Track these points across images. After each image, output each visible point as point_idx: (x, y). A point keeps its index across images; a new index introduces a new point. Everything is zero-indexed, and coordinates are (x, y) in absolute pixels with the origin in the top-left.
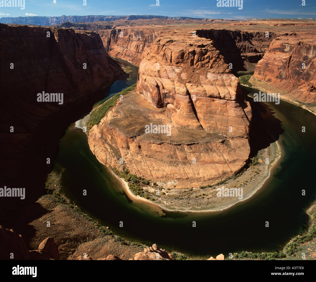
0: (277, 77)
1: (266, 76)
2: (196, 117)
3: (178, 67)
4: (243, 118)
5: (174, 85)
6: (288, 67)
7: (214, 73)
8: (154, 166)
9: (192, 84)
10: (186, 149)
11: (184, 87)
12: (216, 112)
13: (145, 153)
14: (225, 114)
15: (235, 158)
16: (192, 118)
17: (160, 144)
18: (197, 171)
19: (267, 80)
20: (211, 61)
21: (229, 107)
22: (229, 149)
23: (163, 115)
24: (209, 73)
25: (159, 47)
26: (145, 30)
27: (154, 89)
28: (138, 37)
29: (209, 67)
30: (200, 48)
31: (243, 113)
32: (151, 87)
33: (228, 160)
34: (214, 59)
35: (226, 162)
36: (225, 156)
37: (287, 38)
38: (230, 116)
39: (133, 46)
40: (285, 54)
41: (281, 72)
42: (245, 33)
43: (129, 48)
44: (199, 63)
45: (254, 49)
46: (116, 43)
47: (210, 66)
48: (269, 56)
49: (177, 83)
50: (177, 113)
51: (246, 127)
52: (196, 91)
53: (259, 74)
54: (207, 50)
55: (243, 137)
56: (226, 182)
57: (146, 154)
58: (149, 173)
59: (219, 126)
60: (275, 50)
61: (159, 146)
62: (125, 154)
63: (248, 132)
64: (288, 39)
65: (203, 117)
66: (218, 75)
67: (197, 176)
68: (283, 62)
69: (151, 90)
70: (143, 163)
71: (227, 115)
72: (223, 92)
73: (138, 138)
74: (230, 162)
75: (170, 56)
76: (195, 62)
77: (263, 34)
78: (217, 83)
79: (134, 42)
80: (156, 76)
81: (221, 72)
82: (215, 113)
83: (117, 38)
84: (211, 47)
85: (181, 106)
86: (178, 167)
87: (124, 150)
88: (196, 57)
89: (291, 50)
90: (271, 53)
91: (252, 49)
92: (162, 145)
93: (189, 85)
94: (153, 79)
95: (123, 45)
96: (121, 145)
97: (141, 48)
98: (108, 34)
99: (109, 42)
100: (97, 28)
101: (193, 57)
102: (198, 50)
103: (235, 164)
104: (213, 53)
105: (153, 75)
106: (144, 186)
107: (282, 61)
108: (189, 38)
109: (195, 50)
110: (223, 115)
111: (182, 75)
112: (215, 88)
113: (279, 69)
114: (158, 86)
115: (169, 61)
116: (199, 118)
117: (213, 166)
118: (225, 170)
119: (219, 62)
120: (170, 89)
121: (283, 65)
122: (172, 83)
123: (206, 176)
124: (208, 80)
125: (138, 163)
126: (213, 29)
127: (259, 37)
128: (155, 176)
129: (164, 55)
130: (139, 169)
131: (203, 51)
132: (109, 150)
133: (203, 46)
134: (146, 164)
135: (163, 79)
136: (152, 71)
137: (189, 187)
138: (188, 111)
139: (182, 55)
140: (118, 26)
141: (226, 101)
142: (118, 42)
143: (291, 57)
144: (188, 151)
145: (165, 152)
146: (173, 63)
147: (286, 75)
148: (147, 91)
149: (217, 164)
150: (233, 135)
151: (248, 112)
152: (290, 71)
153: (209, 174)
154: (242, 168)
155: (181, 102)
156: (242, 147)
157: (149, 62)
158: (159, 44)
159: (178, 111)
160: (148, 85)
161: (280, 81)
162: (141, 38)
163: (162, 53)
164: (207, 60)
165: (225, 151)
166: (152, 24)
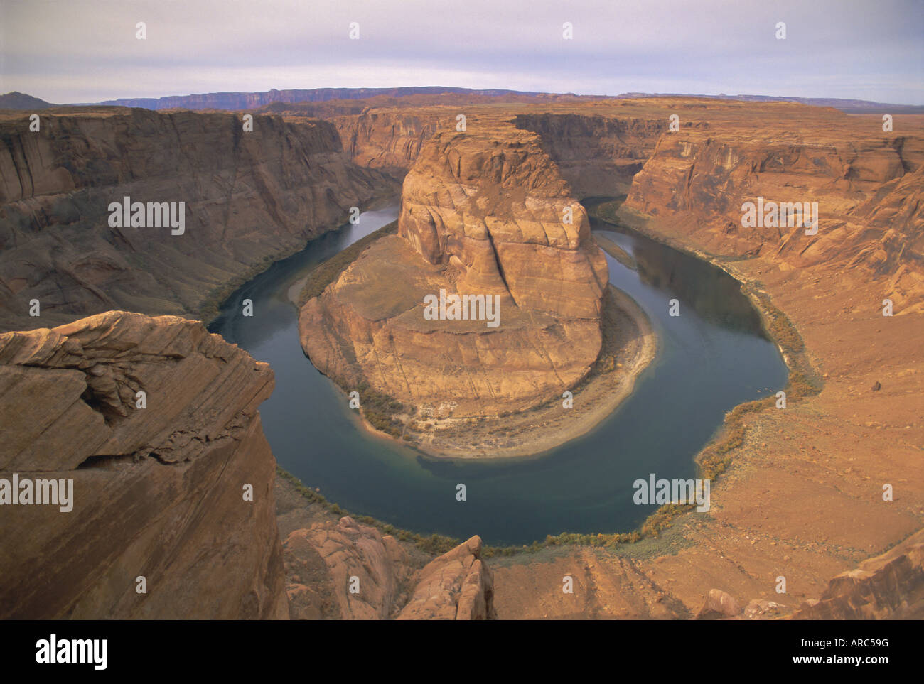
0: (668, 206)
1: (648, 203)
2: (502, 282)
3: (472, 185)
4: (590, 282)
5: (462, 220)
6: (689, 185)
7: (537, 197)
8: (415, 374)
9: (495, 219)
10: (478, 342)
11: (482, 225)
12: (540, 271)
13: (400, 350)
14: (556, 275)
15: (572, 359)
16: (495, 284)
17: (430, 333)
18: (497, 385)
19: (650, 211)
20: (534, 175)
21: (564, 263)
22: (560, 343)
23: (442, 278)
24: (530, 198)
25: (438, 148)
26: (422, 116)
27: (425, 228)
28: (409, 130)
29: (530, 187)
30: (514, 150)
31: (590, 274)
32: (421, 224)
33: (557, 363)
34: (538, 170)
35: (553, 367)
36: (551, 355)
37: (687, 132)
38: (566, 280)
39: (400, 145)
40: (682, 162)
41: (674, 196)
42: (612, 122)
43: (392, 150)
44: (511, 177)
45: (628, 151)
46: (368, 141)
47: (531, 183)
48: (654, 165)
49: (468, 216)
50: (467, 275)
51: (595, 301)
52: (504, 233)
53: (637, 199)
54: (527, 152)
55: (588, 320)
56: (551, 405)
57: (403, 352)
58: (405, 388)
59: (545, 299)
60: (664, 154)
61: (427, 336)
62: (364, 352)
63: (599, 310)
64: (688, 134)
65: (515, 282)
66: (547, 201)
67: (496, 394)
68: (678, 177)
69: (421, 231)
70: (395, 370)
71: (560, 277)
72: (553, 233)
73: (390, 321)
74: (561, 367)
75: (457, 164)
76: (503, 176)
77: (646, 123)
78: (543, 216)
79: (401, 139)
80: (430, 204)
81: (551, 195)
82: (538, 274)
83: (370, 131)
84: (534, 147)
85: (473, 260)
86: (459, 377)
87: (363, 346)
88: (506, 167)
89: (693, 154)
90: (657, 159)
91: (624, 151)
92: (433, 335)
93: (490, 221)
94: (425, 209)
95: (381, 145)
96: (357, 336)
97: (414, 151)
98: (353, 123)
99: (355, 138)
100: (335, 112)
101: (499, 167)
102: (509, 153)
103: (571, 370)
104: (538, 159)
105: (424, 201)
106: (394, 413)
107: (676, 175)
108: (497, 130)
109: (505, 153)
110: (553, 277)
111: (478, 201)
112: (539, 226)
113: (671, 189)
114: (433, 223)
115: (455, 174)
116: (508, 283)
117: (528, 374)
118: (550, 381)
119: (548, 177)
120: (455, 228)
121: (679, 183)
122: (458, 216)
123: (511, 393)
124: (526, 211)
125: (386, 369)
126: (548, 114)
127: (638, 129)
128: (415, 393)
129: (447, 162)
130: (387, 380)
131: (520, 155)
132: (334, 345)
133: (519, 145)
134: (400, 371)
135: (443, 209)
136: (424, 194)
137: (478, 414)
138: (487, 270)
139: (480, 162)
140: (375, 108)
141: (559, 250)
142: (372, 139)
143: (693, 167)
144: (482, 347)
145: (439, 348)
146: (464, 178)
147: (684, 201)
148: (414, 232)
149: (535, 372)
150: (570, 315)
151: (600, 271)
152: (692, 194)
153: (517, 391)
154: (582, 378)
155: (474, 254)
156: (586, 339)
157: (421, 176)
158: (440, 141)
159: (469, 270)
160: (416, 220)
161: (674, 213)
162: (414, 130)
163: (443, 159)
164: (526, 173)
165: (552, 346)
166: (440, 103)
